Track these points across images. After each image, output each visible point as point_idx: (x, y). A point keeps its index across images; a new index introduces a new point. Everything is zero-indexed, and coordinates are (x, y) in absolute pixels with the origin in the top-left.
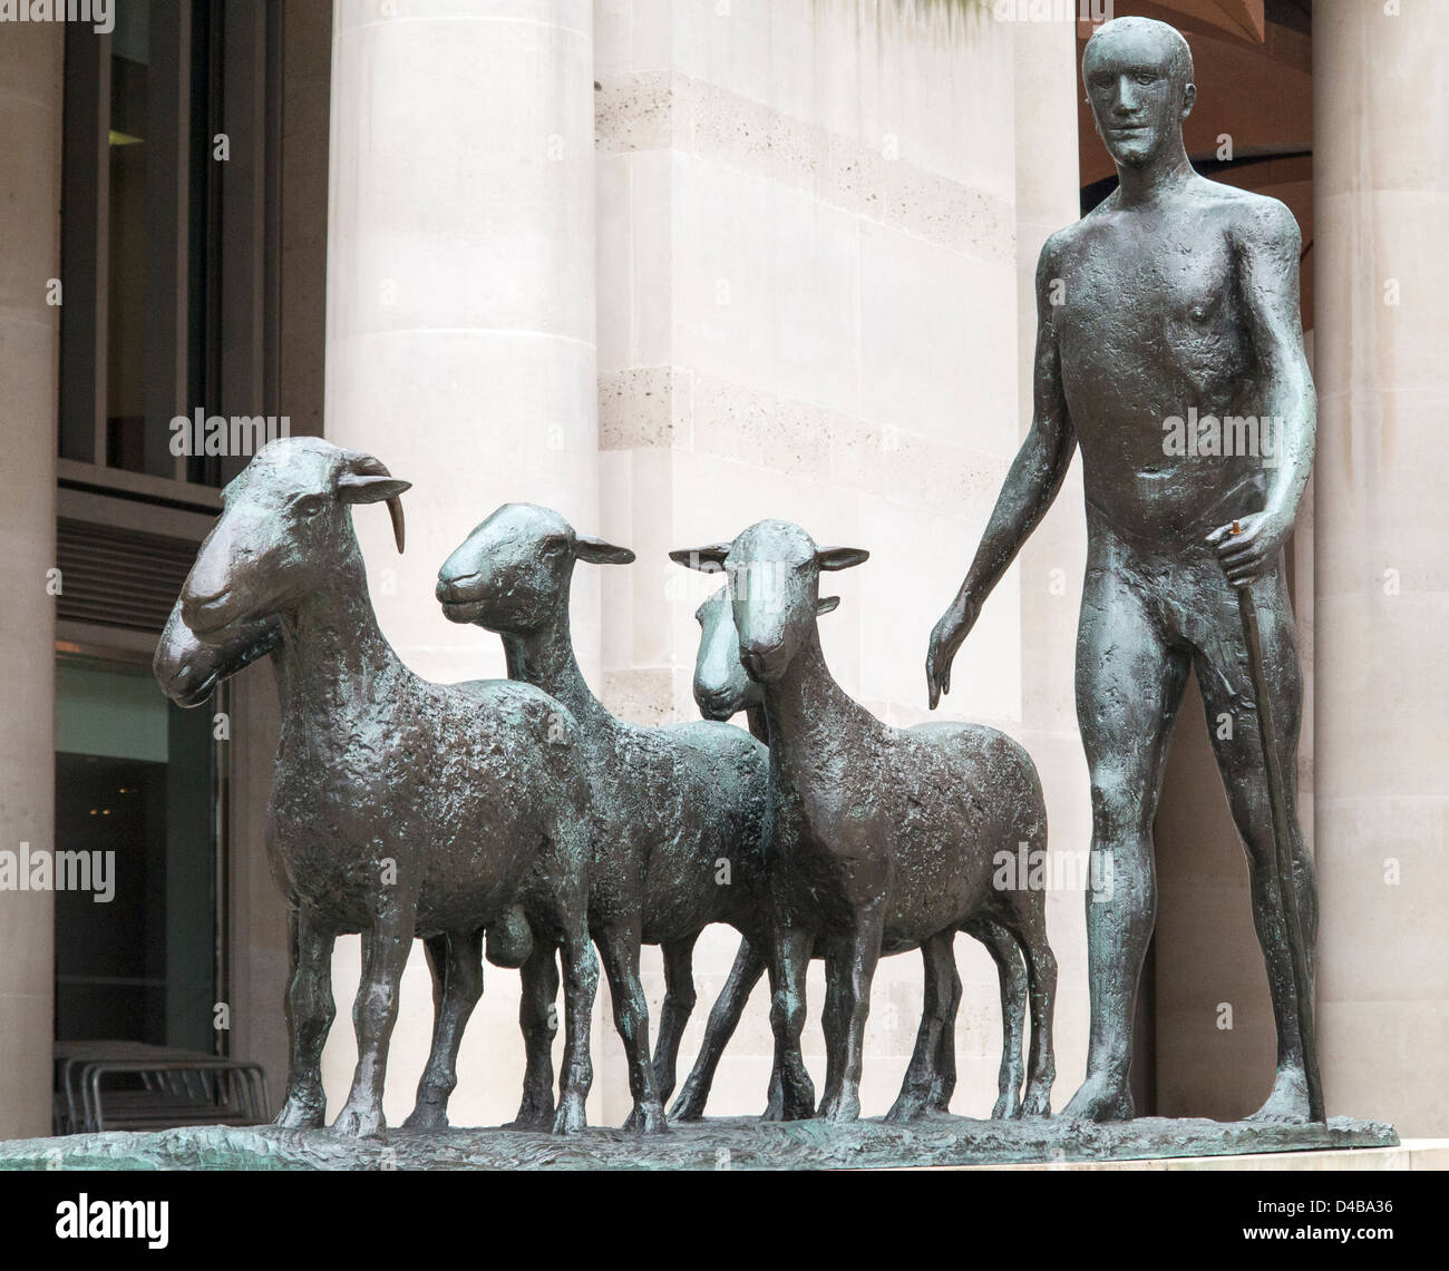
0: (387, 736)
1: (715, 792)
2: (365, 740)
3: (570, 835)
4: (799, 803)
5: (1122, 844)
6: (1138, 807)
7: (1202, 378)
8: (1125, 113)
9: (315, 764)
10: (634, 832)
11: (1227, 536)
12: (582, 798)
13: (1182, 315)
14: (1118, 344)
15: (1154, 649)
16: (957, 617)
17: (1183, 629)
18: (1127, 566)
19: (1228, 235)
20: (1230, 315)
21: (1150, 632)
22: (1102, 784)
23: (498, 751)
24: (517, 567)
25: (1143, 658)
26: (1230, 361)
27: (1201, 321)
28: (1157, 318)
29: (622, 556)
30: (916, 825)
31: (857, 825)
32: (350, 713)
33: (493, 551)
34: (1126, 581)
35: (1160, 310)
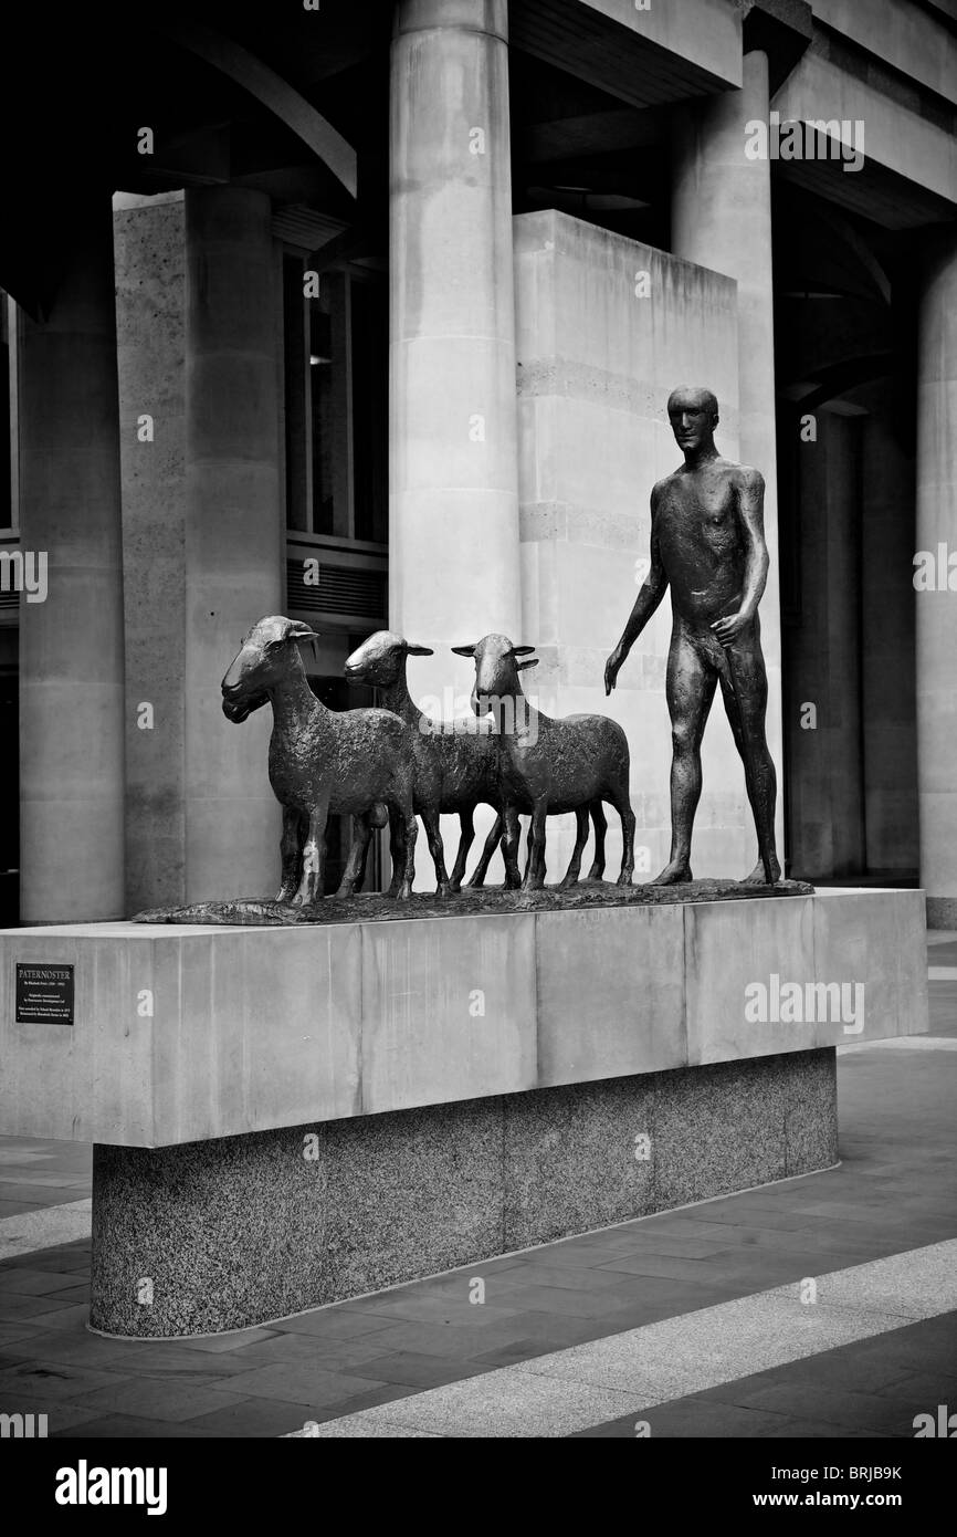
0: (313, 738)
1: (476, 748)
2: (304, 740)
3: (403, 774)
4: (508, 754)
5: (685, 758)
6: (692, 740)
7: (718, 550)
8: (685, 430)
9: (284, 751)
10: (435, 769)
11: (720, 625)
12: (408, 755)
13: (710, 521)
14: (682, 534)
15: (699, 670)
16: (618, 655)
17: (713, 662)
18: (688, 634)
19: (731, 485)
20: (732, 521)
21: (698, 663)
22: (677, 732)
23: (366, 741)
24: (379, 659)
25: (695, 674)
26: (731, 542)
27: (718, 524)
28: (699, 523)
29: (428, 652)
30: (562, 762)
31: (534, 763)
32: (297, 729)
33: (368, 653)
34: (688, 640)
35: (700, 519)
